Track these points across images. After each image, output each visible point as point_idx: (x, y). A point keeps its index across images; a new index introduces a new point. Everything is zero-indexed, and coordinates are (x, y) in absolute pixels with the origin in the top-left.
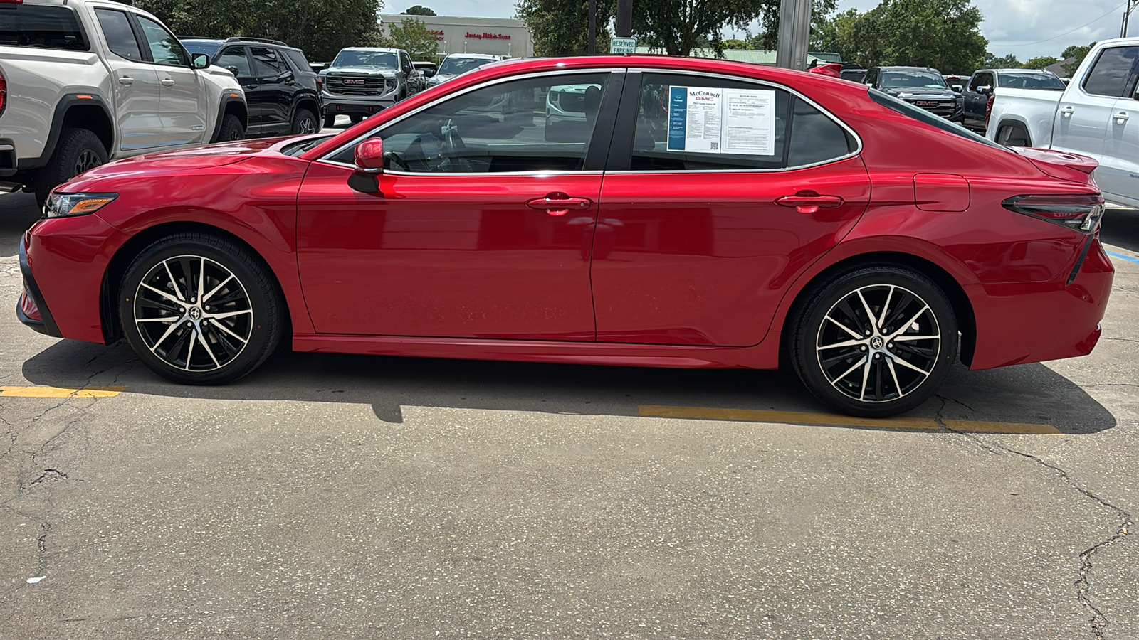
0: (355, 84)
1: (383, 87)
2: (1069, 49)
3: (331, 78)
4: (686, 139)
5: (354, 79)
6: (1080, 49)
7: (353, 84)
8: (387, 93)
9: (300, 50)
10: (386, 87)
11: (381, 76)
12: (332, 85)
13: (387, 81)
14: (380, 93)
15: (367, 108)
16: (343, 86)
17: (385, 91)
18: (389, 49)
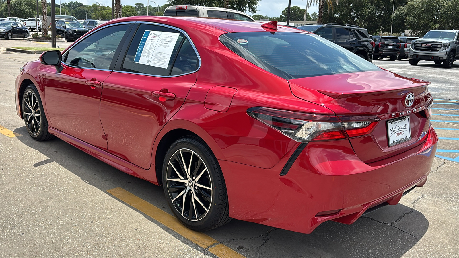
0: (427, 46)
1: (441, 48)
3: (416, 43)
5: (427, 44)
7: (426, 46)
8: (442, 50)
9: (366, 29)
10: (442, 47)
11: (441, 43)
12: (416, 46)
13: (443, 45)
14: (438, 50)
15: (431, 57)
16: (421, 47)
17: (441, 50)
18: (453, 30)
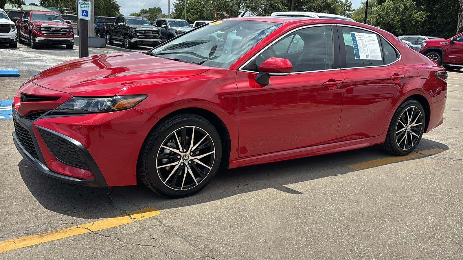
2: (142, 10)
4: (360, 54)
6: (145, 10)
